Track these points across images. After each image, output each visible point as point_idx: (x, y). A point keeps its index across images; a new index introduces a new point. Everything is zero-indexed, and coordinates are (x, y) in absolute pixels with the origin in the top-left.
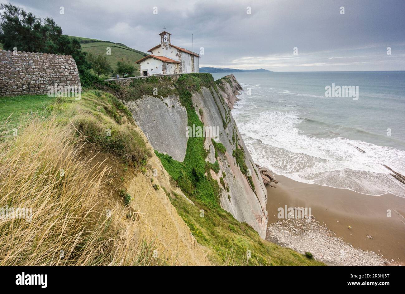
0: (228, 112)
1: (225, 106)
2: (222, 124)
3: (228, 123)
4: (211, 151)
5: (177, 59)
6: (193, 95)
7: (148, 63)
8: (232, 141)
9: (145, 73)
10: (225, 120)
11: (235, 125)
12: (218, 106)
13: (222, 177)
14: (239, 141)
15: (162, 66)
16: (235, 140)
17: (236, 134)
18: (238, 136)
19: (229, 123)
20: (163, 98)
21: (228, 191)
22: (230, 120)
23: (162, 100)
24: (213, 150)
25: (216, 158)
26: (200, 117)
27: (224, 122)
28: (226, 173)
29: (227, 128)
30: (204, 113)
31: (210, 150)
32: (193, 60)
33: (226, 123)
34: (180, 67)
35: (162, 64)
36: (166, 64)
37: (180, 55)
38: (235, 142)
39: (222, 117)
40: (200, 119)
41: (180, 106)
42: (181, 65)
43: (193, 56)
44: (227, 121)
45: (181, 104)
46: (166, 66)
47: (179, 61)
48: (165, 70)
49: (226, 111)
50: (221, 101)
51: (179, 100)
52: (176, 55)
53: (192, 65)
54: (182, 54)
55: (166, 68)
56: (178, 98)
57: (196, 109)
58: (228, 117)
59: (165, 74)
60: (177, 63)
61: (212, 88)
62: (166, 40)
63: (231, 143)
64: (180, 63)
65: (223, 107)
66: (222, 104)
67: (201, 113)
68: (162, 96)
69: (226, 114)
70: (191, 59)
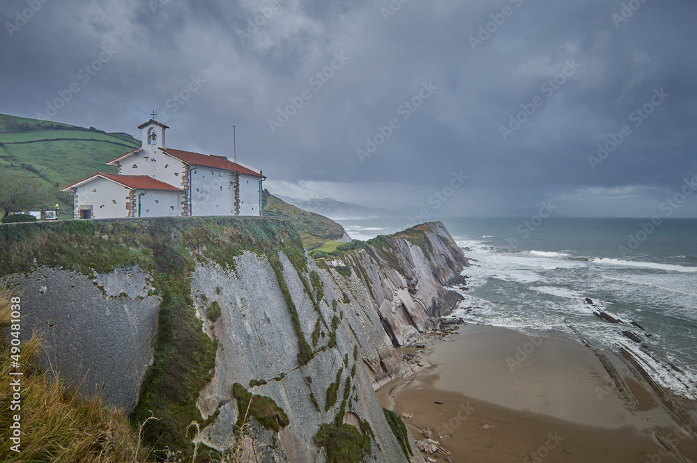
1: (322, 303)
2: (292, 350)
3: (323, 349)
5: (178, 184)
6: (199, 268)
7: (95, 191)
8: (322, 402)
9: (86, 213)
10: (308, 339)
14: (354, 404)
15: (127, 198)
16: (340, 399)
19: (327, 351)
22: (333, 344)
23: (92, 278)
26: (207, 324)
27: (302, 345)
29: (311, 364)
30: (224, 316)
31: (217, 414)
32: (237, 183)
33: (313, 350)
34: (184, 200)
35: (127, 192)
36: (137, 195)
37: (184, 174)
38: (337, 405)
39: (299, 334)
40: (205, 330)
41: (149, 295)
42: (189, 197)
43: (237, 176)
44: (315, 344)
45: (153, 289)
46: (137, 198)
47: (182, 187)
48: (133, 207)
49: (321, 317)
50: (306, 290)
51: (152, 280)
52: (176, 174)
53: (234, 196)
54: (193, 171)
55: (137, 203)
56: (147, 276)
57: (196, 306)
58: (323, 334)
59: (133, 216)
60: (177, 191)
61: (281, 254)
62: (154, 139)
63: (316, 405)
64: (184, 192)
65: (315, 304)
66: (312, 298)
67: (214, 314)
68: (93, 269)
69: (317, 325)
70: (231, 182)
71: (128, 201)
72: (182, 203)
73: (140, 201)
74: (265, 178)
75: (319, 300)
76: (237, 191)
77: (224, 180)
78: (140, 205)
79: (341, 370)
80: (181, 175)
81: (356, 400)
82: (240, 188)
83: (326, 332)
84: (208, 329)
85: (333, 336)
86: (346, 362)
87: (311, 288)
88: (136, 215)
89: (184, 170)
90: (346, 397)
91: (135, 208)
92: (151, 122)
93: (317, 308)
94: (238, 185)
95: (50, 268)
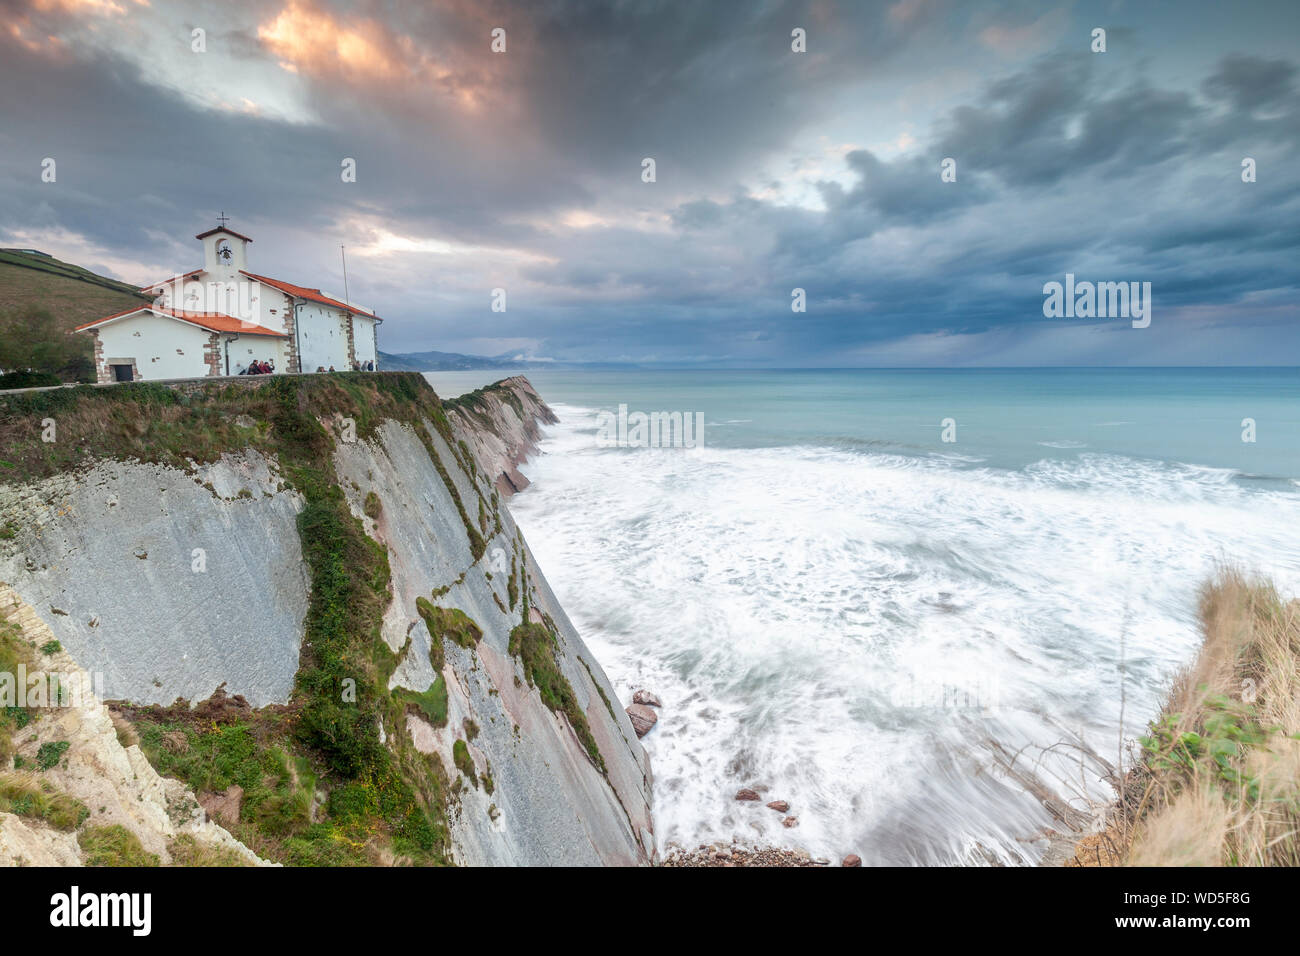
0: (488, 501)
1: (478, 479)
2: (465, 542)
3: (492, 536)
4: (415, 648)
5: (278, 326)
6: (341, 448)
7: (137, 335)
8: (506, 601)
9: (123, 371)
10: (477, 527)
11: (517, 541)
12: (448, 482)
13: (464, 738)
14: (534, 597)
15: (205, 346)
16: (520, 593)
17: (523, 572)
18: (532, 578)
19: (496, 537)
20: (194, 466)
21: (489, 789)
22: (498, 529)
23: (190, 472)
24: (423, 640)
25: (438, 667)
26: (368, 523)
27: (472, 535)
28: (478, 722)
29: (485, 557)
30: (385, 509)
31: (408, 642)
32: (350, 326)
33: (483, 537)
34: (289, 350)
35: (205, 338)
36: (221, 341)
37: (287, 312)
38: (520, 601)
39: (466, 520)
40: (369, 532)
41: (279, 490)
42: (296, 345)
43: (350, 317)
44: (484, 531)
45: (282, 481)
46: (221, 347)
47: (284, 332)
48: (217, 360)
49: (481, 498)
50: (460, 465)
51: (277, 468)
52: (273, 311)
53: (347, 344)
54: (299, 308)
55: (222, 353)
56: (272, 463)
57: (349, 500)
58: (488, 517)
59: (219, 374)
60: (278, 337)
61: (425, 420)
62: (227, 256)
63: (501, 606)
64: (289, 338)
65: (472, 482)
66: (467, 474)
67: (374, 509)
68: (188, 459)
69: (481, 508)
70: (342, 326)
71: (209, 350)
72: (286, 354)
73: (226, 351)
74: (381, 320)
75: (474, 477)
76: (351, 337)
77: (335, 321)
78: (227, 357)
79: (514, 559)
80: (282, 312)
81: (534, 590)
82: (354, 332)
83: (491, 516)
84: (372, 529)
85: (496, 517)
86: (515, 546)
87: (464, 462)
88: (223, 373)
89: (286, 305)
90: (524, 590)
91: (220, 361)
92: (221, 230)
93: (476, 487)
94: (351, 329)
95: (118, 462)
